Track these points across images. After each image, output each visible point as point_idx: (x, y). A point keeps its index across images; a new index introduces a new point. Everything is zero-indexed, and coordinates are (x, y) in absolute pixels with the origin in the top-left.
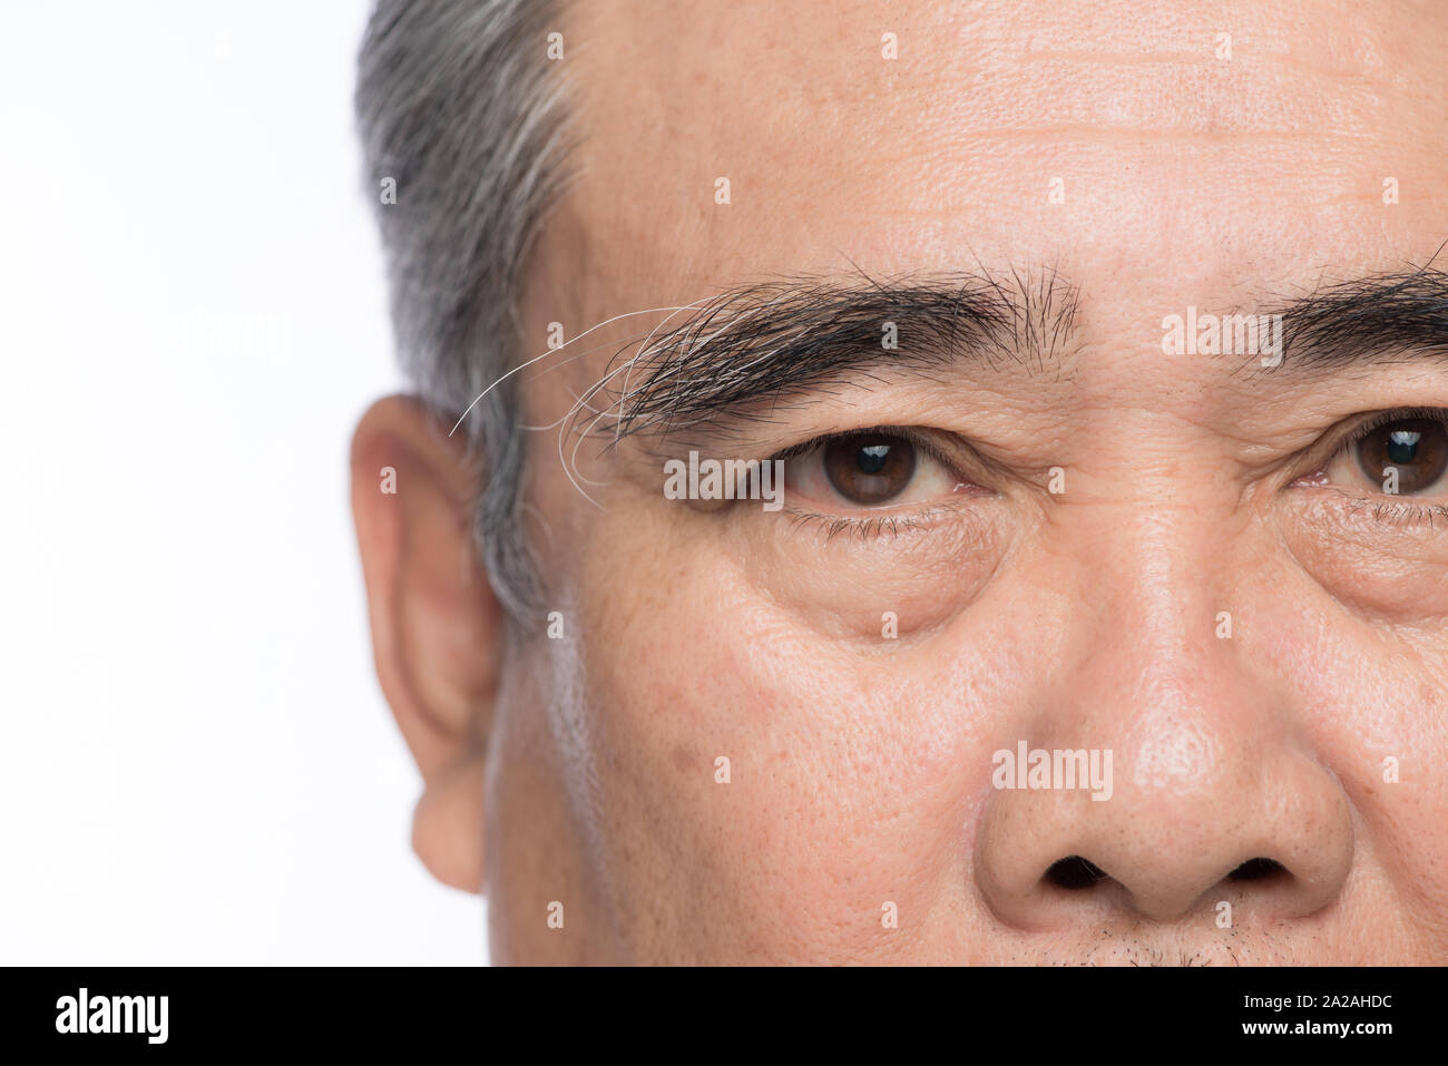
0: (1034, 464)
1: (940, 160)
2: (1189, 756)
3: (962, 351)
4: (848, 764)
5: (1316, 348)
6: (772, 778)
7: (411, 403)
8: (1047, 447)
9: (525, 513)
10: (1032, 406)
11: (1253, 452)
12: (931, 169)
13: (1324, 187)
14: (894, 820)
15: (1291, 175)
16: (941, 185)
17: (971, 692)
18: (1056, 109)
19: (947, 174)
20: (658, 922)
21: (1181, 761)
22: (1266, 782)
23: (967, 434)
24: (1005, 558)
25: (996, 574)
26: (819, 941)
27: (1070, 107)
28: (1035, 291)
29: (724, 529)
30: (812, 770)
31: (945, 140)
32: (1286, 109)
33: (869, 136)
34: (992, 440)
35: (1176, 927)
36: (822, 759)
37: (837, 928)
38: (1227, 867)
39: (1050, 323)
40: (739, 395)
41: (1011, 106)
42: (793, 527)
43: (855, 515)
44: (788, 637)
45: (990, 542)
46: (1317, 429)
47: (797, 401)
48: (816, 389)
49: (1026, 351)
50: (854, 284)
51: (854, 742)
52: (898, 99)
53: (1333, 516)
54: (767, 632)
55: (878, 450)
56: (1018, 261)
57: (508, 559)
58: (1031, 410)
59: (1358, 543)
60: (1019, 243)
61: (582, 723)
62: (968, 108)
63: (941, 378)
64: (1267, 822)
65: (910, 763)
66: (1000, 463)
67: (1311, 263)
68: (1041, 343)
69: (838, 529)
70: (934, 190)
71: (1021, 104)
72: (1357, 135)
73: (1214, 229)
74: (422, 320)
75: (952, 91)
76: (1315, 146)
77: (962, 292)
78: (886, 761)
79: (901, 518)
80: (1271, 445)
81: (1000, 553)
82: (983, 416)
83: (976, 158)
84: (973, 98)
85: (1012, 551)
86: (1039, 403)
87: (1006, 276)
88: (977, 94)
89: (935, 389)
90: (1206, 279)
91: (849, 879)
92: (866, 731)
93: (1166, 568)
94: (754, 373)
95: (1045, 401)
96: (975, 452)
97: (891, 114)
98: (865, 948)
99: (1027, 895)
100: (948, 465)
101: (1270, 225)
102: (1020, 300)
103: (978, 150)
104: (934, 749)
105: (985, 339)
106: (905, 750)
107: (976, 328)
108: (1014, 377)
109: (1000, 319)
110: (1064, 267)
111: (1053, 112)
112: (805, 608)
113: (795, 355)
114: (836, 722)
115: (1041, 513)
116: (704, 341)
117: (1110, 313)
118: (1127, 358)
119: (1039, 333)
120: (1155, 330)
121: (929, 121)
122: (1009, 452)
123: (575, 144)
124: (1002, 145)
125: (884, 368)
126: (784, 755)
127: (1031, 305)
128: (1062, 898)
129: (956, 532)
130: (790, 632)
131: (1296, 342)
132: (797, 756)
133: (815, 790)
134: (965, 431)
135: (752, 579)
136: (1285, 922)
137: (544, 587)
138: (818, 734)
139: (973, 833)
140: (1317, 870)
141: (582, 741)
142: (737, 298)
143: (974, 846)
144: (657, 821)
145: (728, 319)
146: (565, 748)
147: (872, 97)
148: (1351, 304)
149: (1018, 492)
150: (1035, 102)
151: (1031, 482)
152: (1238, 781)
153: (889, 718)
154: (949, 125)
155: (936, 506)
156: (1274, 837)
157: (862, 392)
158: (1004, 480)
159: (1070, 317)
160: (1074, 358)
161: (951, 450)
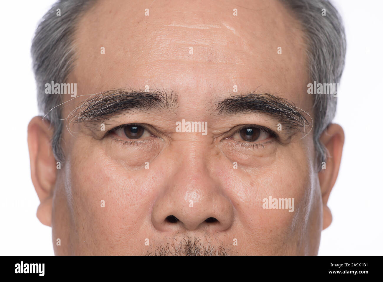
0: (169, 132)
1: (150, 65)
2: (196, 194)
3: (153, 107)
4: (125, 194)
5: (229, 110)
6: (108, 196)
7: (40, 117)
8: (171, 128)
9: (61, 140)
10: (168, 119)
11: (215, 132)
12: (148, 67)
13: (233, 75)
14: (134, 206)
15: (225, 72)
16: (150, 71)
17: (152, 180)
18: (176, 55)
19: (152, 68)
20: (83, 228)
21: (195, 195)
22: (213, 201)
23: (153, 125)
24: (161, 152)
25: (159, 155)
26: (117, 232)
27: (179, 55)
28: (168, 94)
29: (101, 143)
30: (117, 195)
31: (152, 61)
32: (225, 57)
33: (136, 59)
34: (159, 126)
35: (194, 232)
36: (119, 192)
37: (120, 229)
38: (204, 219)
39: (172, 102)
40: (104, 114)
41: (166, 54)
42: (116, 143)
43: (129, 141)
44: (113, 166)
45: (158, 148)
46: (230, 128)
47: (117, 116)
48: (121, 114)
49: (166, 107)
50: (130, 91)
51: (126, 189)
52: (143, 52)
53: (233, 145)
54: (109, 165)
55: (135, 128)
56: (165, 88)
57: (57, 150)
58: (168, 120)
59: (238, 151)
60: (166, 84)
61: (70, 185)
62: (157, 54)
63: (148, 112)
64: (213, 209)
65: (138, 194)
66: (161, 132)
67: (228, 91)
68: (170, 106)
69: (125, 143)
70: (149, 72)
71: (169, 54)
72: (240, 64)
73: (208, 83)
74: (42, 98)
75: (154, 50)
76: (231, 66)
77: (152, 94)
78: (133, 194)
79: (139, 142)
80: (220, 130)
81: (160, 150)
82: (157, 121)
83: (158, 65)
84: (159, 52)
85: (163, 150)
86: (169, 119)
87: (162, 91)
88: (160, 51)
89: (147, 115)
90: (206, 94)
91: (123, 219)
92: (129, 187)
93: (194, 154)
94: (107, 109)
95: (170, 118)
96: (155, 129)
97: (141, 55)
98: (126, 234)
99: (161, 224)
100: (149, 132)
101: (220, 83)
102: (165, 96)
103: (159, 64)
104: (143, 191)
105: (158, 104)
106: (137, 191)
107: (156, 102)
108: (164, 113)
109: (161, 100)
110: (175, 89)
111: (175, 56)
112: (117, 159)
113: (116, 106)
114: (122, 185)
115: (169, 142)
116: (97, 102)
117: (184, 99)
118: (188, 110)
119: (169, 103)
120: (194, 104)
121: (149, 57)
122: (163, 129)
123: (75, 60)
124: (164, 63)
125: (136, 110)
126: (111, 191)
127: (168, 97)
128: (170, 225)
129: (150, 145)
130: (113, 165)
131: (224, 108)
132: (114, 192)
133: (117, 199)
134: (153, 124)
135: (106, 154)
136: (218, 232)
137: (64, 156)
138: (118, 187)
139: (151, 210)
140: (224, 220)
141: (70, 189)
142: (105, 93)
143: (151, 213)
144: (84, 206)
145: (103, 97)
146: (67, 191)
147: (137, 51)
148: (236, 100)
149: (165, 138)
150: (171, 54)
151: (168, 136)
152: (207, 200)
153: (134, 184)
154: (153, 58)
155: (146, 139)
156: (215, 213)
157: (131, 115)
158: (162, 135)
159: (176, 100)
160: (177, 109)
161: (150, 129)
